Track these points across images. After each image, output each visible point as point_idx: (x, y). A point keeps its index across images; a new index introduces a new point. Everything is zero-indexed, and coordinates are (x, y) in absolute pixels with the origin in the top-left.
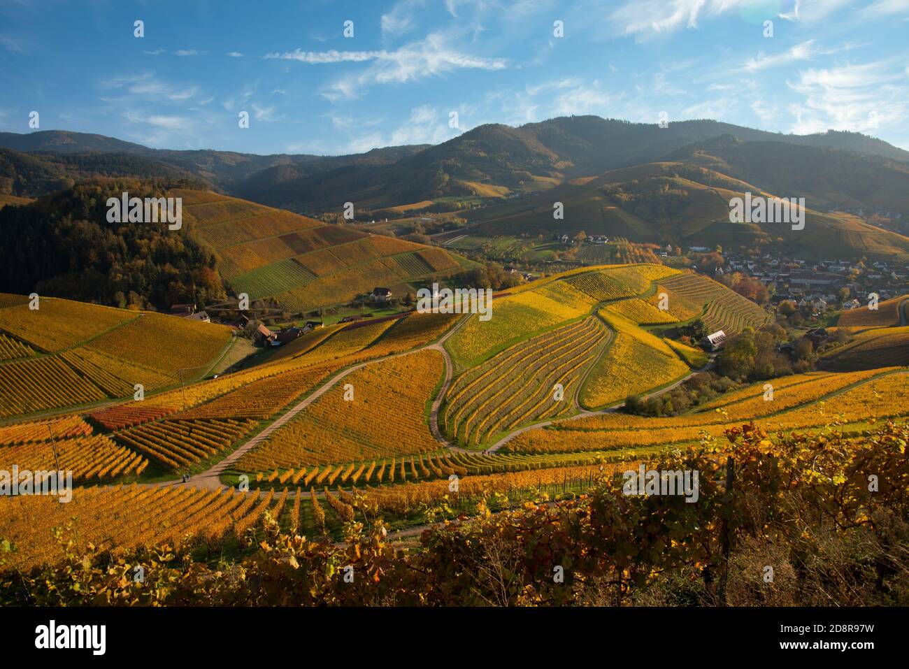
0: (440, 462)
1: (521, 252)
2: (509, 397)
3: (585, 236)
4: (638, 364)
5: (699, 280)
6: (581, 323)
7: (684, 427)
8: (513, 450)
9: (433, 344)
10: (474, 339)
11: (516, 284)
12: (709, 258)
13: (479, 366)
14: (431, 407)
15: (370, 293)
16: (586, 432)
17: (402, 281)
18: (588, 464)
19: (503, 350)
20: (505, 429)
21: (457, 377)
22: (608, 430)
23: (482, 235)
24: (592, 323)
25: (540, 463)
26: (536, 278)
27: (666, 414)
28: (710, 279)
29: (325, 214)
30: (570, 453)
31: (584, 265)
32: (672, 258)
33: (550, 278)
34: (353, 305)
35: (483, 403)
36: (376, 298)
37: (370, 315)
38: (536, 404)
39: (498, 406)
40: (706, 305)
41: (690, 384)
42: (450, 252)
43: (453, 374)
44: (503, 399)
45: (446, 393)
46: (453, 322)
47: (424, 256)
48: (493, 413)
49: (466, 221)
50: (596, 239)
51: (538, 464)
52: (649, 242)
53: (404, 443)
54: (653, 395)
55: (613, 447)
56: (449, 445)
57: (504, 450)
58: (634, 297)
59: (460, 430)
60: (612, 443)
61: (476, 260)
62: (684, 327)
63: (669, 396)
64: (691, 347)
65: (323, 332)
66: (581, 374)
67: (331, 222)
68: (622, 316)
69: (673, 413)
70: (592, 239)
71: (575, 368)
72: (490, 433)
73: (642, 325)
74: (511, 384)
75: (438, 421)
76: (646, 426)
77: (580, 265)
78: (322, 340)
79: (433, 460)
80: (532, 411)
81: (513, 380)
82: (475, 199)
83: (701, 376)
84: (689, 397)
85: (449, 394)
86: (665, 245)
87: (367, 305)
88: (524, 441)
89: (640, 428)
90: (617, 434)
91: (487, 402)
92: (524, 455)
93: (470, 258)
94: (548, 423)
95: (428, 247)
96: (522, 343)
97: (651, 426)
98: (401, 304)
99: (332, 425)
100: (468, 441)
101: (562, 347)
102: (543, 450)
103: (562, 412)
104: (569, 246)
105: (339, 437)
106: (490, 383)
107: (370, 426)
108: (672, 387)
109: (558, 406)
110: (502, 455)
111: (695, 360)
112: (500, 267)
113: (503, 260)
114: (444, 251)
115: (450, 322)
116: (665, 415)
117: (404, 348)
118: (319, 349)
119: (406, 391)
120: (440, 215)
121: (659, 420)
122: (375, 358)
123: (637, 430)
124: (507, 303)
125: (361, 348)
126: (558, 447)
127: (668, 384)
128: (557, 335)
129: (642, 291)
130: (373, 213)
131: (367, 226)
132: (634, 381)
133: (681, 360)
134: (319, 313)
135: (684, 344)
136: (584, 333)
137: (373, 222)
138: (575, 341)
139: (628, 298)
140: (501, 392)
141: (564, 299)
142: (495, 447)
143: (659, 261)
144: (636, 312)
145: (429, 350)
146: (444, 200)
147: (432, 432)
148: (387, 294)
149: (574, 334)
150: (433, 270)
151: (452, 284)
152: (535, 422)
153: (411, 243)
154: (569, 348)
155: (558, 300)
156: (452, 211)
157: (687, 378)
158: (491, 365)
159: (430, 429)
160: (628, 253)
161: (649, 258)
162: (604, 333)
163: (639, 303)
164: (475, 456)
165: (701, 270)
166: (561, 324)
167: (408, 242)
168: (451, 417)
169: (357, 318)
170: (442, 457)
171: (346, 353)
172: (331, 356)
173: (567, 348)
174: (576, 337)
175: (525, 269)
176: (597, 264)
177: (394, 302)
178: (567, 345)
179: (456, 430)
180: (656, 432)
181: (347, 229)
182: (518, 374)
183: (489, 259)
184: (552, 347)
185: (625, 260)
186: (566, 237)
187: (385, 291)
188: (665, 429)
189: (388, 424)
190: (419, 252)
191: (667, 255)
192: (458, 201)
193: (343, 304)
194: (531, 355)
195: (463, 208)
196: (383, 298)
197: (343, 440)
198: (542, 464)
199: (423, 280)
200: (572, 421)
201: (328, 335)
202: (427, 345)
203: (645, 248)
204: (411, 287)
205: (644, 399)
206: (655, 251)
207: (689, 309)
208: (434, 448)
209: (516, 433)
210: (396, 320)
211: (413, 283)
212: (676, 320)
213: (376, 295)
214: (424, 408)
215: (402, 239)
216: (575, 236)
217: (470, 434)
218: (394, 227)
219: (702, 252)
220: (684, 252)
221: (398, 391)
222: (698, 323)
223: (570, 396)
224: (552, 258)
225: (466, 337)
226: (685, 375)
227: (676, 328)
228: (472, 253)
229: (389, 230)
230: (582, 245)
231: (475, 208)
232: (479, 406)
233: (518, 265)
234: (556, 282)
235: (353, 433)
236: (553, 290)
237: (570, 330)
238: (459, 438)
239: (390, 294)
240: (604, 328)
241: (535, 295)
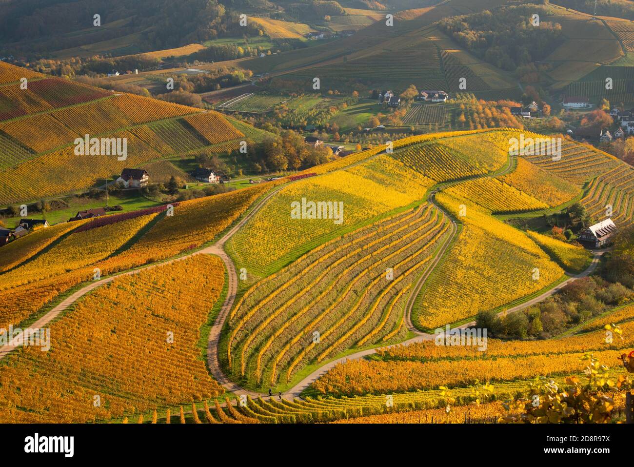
0: (222, 413)
1: (329, 117)
2: (316, 317)
3: (416, 93)
4: (493, 267)
5: (576, 149)
6: (413, 212)
7: (560, 353)
8: (323, 390)
9: (209, 246)
10: (266, 238)
11: (323, 161)
12: (591, 118)
13: (274, 276)
14: (208, 335)
15: (115, 177)
16: (422, 362)
17: (163, 159)
18: (429, 408)
19: (307, 252)
20: (311, 362)
21: (244, 291)
22: (453, 360)
23: (273, 93)
24: (428, 212)
25: (361, 408)
26: (351, 152)
27: (534, 335)
28: (592, 147)
29: (42, 61)
30: (402, 392)
31: (416, 133)
32: (538, 120)
33: (368, 151)
34: (92, 195)
35: (281, 326)
36: (126, 183)
37: (117, 208)
38: (354, 325)
39: (302, 330)
40: (587, 184)
41: (566, 294)
42: (230, 117)
43: (239, 286)
44: (308, 320)
45: (229, 315)
46: (237, 215)
47: (193, 124)
48: (295, 340)
49: (251, 74)
50: (431, 96)
51: (358, 410)
52: (503, 99)
53: (170, 388)
54: (515, 309)
55: (462, 382)
56: (235, 387)
57: (311, 392)
58: (485, 175)
59: (250, 365)
60: (460, 378)
61: (266, 128)
62: (555, 215)
63: (536, 311)
64: (565, 241)
65: (46, 235)
66: (414, 283)
67: (52, 73)
68: (468, 201)
69: (543, 334)
70: (425, 95)
71: (406, 274)
72: (291, 368)
73: (496, 213)
74: (318, 299)
75: (218, 354)
76: (506, 353)
77: (410, 133)
78: (45, 246)
79: (212, 411)
80: (348, 335)
81: (321, 293)
82: (262, 41)
83: (581, 282)
84: (566, 312)
85: (233, 315)
86: (527, 101)
87: (113, 194)
88: (338, 377)
89: (498, 356)
90: (466, 364)
91: (287, 324)
92: (339, 397)
93: (258, 125)
94: (371, 352)
95: (198, 111)
96: (333, 241)
97: (514, 353)
98: (162, 192)
99: (62, 369)
100: (262, 380)
101: (387, 246)
102: (365, 389)
103: (390, 336)
104: (395, 107)
105: (73, 386)
106: (290, 298)
107: (121, 366)
108: (541, 298)
109: (384, 327)
110: (309, 398)
111: (571, 261)
112: (300, 138)
113: (303, 128)
114: (222, 116)
115: (232, 215)
116: (532, 337)
117: (168, 252)
118: (40, 258)
119: (172, 314)
120: (215, 66)
121: (524, 344)
122: (126, 269)
123: (494, 358)
124: (311, 188)
125: (105, 255)
126: (386, 385)
127: (534, 294)
128: (380, 230)
129: (497, 166)
130: (117, 62)
131: (109, 80)
132: (487, 290)
133: (552, 260)
134: (40, 207)
135: (557, 238)
136: (416, 226)
137: (117, 74)
138: (404, 238)
139: (477, 176)
140: (305, 310)
141: (389, 180)
142: (299, 388)
143: (520, 124)
144: (488, 196)
145: (203, 255)
146: (219, 44)
147: (209, 370)
148: (141, 177)
149: (403, 228)
150: (208, 143)
151: (234, 163)
152: (352, 350)
153: (174, 104)
154: (396, 248)
155: (381, 182)
156: (230, 59)
157: (561, 286)
158: (291, 273)
159: (207, 365)
160: (476, 115)
161: (505, 121)
162: (444, 225)
163: (491, 183)
164: (271, 401)
165: (580, 135)
166: (384, 215)
167: (168, 103)
168: (237, 348)
169: (98, 212)
170: (224, 405)
171: (83, 263)
172: (59, 268)
173: (394, 246)
174: (406, 232)
175: (334, 140)
176: (433, 130)
177: (152, 188)
178: (394, 243)
179: (244, 365)
180: (520, 361)
181: (78, 84)
182: (328, 284)
183: (284, 127)
184: (373, 246)
185: (472, 124)
186: (389, 94)
187: (138, 174)
188: (534, 357)
189: (146, 362)
190: (186, 118)
191: (532, 116)
192: (240, 44)
193: (77, 193)
194: (345, 258)
195: (247, 54)
196: (135, 183)
197: (78, 389)
198: (364, 409)
199: (193, 158)
200: (403, 349)
201: (55, 238)
202: (202, 247)
203: (499, 107)
204: (176, 168)
205: (502, 315)
206: (514, 110)
207: (563, 190)
208: (213, 393)
209: (327, 366)
210: (155, 214)
211: (180, 161)
212: (544, 205)
213: (126, 180)
214: (199, 336)
215: (160, 99)
216: (402, 93)
217: (264, 370)
218: (149, 82)
219: (581, 109)
220: (555, 110)
221: (161, 314)
222: (576, 210)
223: (400, 313)
224: (371, 124)
225: (256, 235)
226: (559, 281)
227: (545, 216)
228: (262, 118)
229: (141, 86)
230: (413, 105)
231: (263, 55)
232: (275, 330)
233: (325, 135)
234: (378, 157)
235: (94, 378)
236: (373, 167)
237: (398, 222)
238: (248, 377)
239: (145, 178)
240: (445, 219)
241: (348, 175)
